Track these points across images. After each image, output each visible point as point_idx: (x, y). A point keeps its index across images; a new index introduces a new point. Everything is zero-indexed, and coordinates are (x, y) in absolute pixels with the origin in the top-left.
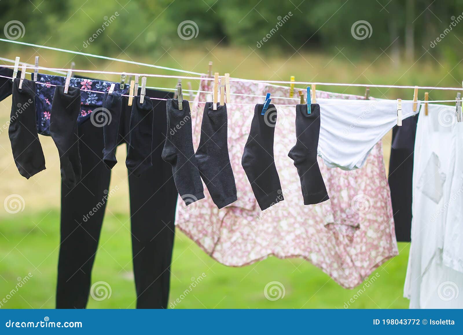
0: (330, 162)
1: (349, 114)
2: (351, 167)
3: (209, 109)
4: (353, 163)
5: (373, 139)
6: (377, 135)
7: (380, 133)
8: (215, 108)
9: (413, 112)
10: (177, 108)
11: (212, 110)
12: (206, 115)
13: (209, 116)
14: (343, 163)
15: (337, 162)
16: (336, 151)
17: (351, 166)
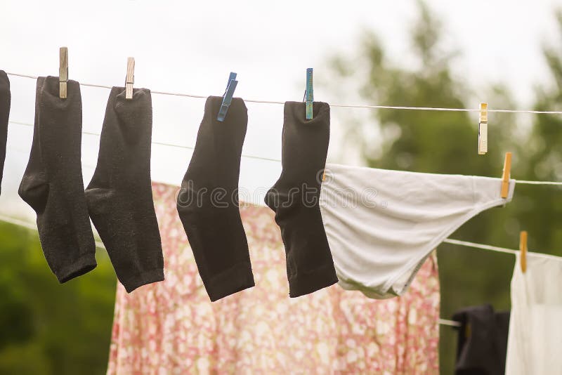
0: (346, 279)
1: (385, 194)
2: (384, 289)
3: (119, 97)
4: (387, 284)
5: (427, 243)
6: (435, 234)
7: (440, 233)
8: (129, 95)
9: (501, 199)
10: (56, 93)
11: (123, 99)
12: (112, 109)
13: (116, 112)
14: (369, 282)
15: (358, 279)
16: (358, 260)
17: (384, 287)
